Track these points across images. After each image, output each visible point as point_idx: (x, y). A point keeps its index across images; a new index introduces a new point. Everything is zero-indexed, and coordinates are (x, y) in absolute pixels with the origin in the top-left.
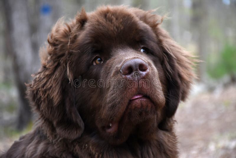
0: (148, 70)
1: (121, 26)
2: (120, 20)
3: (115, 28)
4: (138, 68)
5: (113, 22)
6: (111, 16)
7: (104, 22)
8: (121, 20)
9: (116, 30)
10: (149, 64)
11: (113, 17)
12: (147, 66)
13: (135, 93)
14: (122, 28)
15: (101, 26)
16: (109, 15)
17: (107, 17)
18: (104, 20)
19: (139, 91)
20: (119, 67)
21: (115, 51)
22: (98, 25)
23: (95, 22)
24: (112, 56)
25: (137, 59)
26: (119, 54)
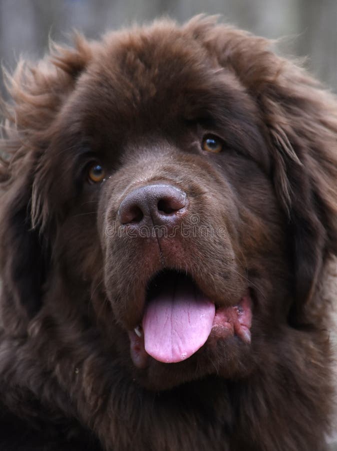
1: (152, 85)
3: (137, 92)
6: (135, 59)
7: (113, 76)
9: (138, 98)
11: (138, 61)
12: (182, 200)
13: (152, 270)
14: (153, 92)
15: (106, 87)
16: (131, 56)
17: (127, 61)
18: (118, 69)
19: (163, 263)
20: (117, 201)
21: (133, 151)
22: (100, 84)
23: (96, 76)
24: (121, 164)
25: (155, 186)
26: (139, 160)
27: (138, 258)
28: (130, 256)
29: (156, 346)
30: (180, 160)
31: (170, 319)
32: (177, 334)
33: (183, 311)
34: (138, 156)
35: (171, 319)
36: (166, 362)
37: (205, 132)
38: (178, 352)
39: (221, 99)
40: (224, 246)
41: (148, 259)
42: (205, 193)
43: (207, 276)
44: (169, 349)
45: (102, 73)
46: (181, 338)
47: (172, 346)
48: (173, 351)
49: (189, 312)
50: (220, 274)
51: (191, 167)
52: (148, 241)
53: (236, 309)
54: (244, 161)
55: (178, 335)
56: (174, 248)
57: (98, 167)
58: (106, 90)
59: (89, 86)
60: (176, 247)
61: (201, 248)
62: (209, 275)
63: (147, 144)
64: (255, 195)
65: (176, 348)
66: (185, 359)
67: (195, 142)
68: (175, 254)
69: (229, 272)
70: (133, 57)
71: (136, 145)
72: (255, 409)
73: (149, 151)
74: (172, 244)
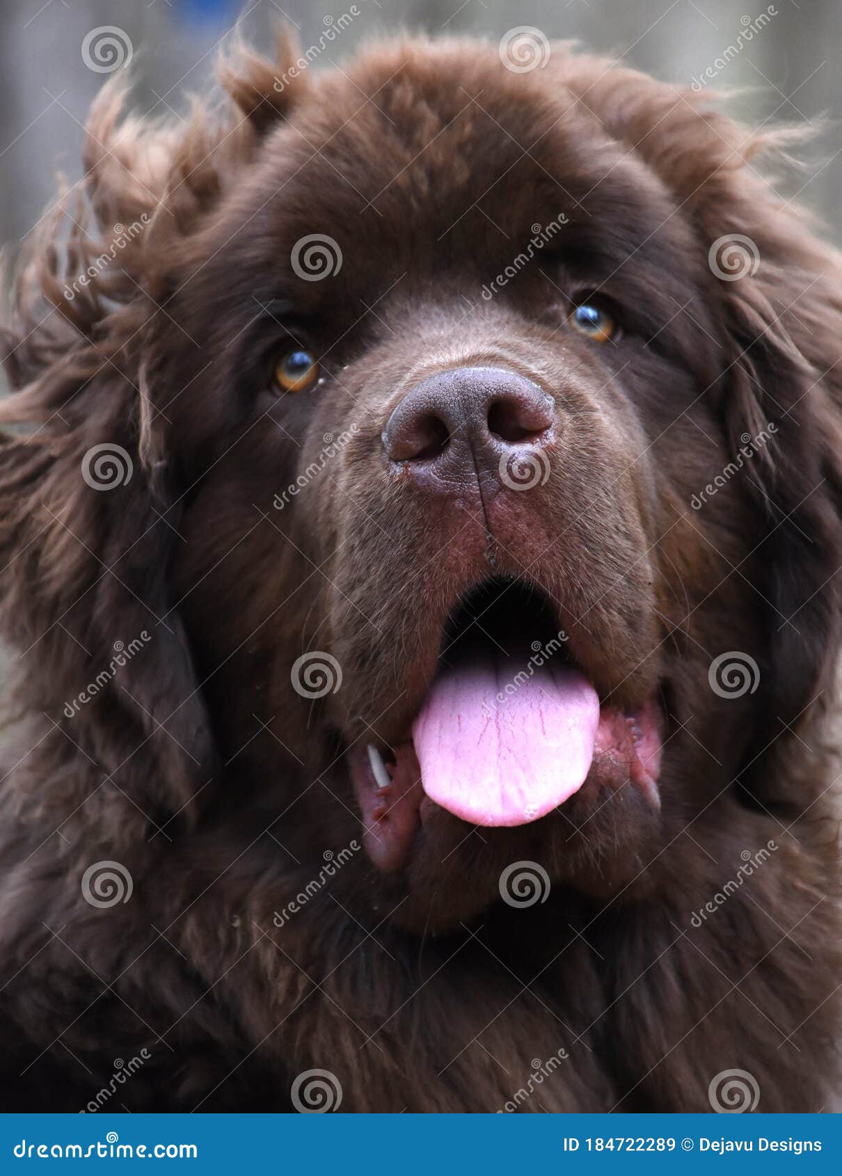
0: (551, 437)
1: (458, 162)
2: (463, 127)
3: (420, 174)
4: (485, 423)
5: (417, 136)
6: (416, 100)
7: (364, 137)
8: (468, 128)
9: (425, 188)
10: (570, 401)
11: (423, 107)
12: (548, 409)
13: (466, 579)
14: (462, 175)
15: (346, 161)
16: (405, 94)
17: (394, 106)
18: (374, 121)
19: (492, 561)
20: (380, 411)
21: (406, 312)
22: (331, 152)
23: (319, 130)
24: (375, 340)
25: (481, 369)
26: (421, 333)
27: (431, 551)
28: (409, 547)
29: (459, 783)
30: (529, 333)
31: (493, 722)
32: (512, 759)
33: (525, 705)
34: (419, 324)
35: (497, 724)
36: (486, 824)
37: (577, 286)
38: (517, 801)
39: (622, 206)
40: (635, 542)
41: (457, 552)
42: (595, 410)
43: (595, 611)
44: (495, 793)
45: (333, 126)
46: (524, 770)
47: (502, 787)
48: (504, 798)
49: (543, 707)
50: (620, 612)
51: (558, 352)
52: (459, 504)
53: (631, 725)
54: (665, 368)
55: (517, 760)
56: (522, 527)
57: (299, 357)
58: (344, 165)
59: (300, 152)
60: (529, 525)
61: (586, 539)
62: (599, 609)
63: (439, 301)
64: (686, 456)
65: (512, 791)
66: (532, 819)
67: (555, 307)
68: (524, 540)
69: (639, 613)
70: (410, 97)
71: (413, 299)
72: (653, 992)
73: (446, 316)
74: (518, 516)
